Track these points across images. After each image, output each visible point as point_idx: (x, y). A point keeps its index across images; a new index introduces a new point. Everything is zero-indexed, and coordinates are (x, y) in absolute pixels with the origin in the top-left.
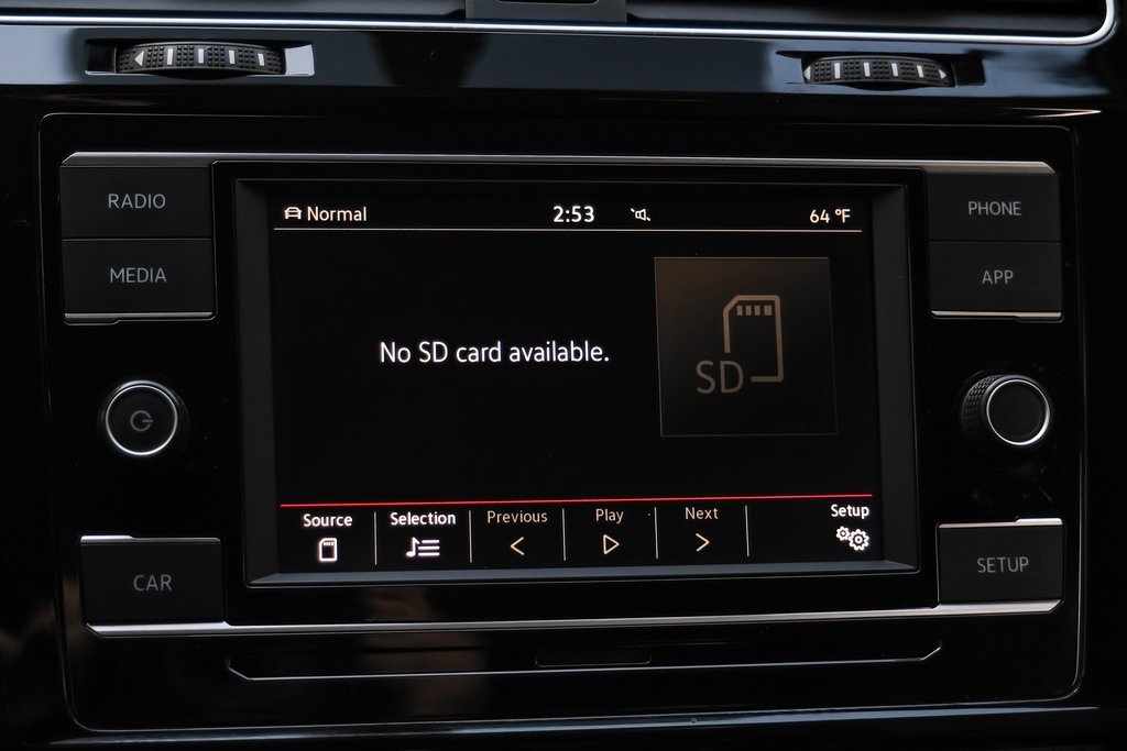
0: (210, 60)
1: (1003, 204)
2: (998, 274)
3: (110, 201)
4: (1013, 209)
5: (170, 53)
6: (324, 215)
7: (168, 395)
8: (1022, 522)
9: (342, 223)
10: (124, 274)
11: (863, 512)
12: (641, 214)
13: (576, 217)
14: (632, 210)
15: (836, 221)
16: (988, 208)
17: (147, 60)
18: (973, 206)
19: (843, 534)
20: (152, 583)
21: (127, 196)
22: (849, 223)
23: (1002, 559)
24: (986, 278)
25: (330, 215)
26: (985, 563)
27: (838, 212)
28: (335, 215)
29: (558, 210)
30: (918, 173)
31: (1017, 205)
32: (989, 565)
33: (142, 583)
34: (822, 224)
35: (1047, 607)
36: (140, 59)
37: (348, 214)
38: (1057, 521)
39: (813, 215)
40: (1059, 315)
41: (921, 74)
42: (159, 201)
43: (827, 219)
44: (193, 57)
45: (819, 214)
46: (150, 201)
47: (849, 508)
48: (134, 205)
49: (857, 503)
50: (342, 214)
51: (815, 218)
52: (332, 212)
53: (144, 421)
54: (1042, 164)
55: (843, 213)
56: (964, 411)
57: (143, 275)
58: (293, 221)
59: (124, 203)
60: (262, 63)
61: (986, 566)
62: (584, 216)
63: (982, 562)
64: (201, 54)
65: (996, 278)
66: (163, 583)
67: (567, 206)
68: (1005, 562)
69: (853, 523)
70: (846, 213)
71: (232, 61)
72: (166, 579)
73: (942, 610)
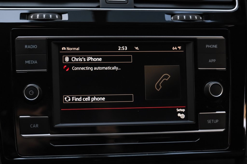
0: (46, 17)
1: (214, 45)
2: (212, 60)
3: (26, 47)
4: (216, 46)
5: (38, 16)
6: (70, 49)
7: (37, 87)
8: (217, 112)
9: (74, 51)
10: (28, 62)
11: (183, 110)
12: (137, 48)
13: (123, 49)
14: (135, 47)
15: (178, 49)
16: (210, 46)
17: (33, 17)
18: (207, 46)
19: (179, 115)
20: (34, 126)
21: (29, 46)
22: (181, 50)
23: (213, 120)
24: (210, 61)
26: (209, 121)
27: (179, 47)
29: (119, 48)
30: (195, 39)
31: (217, 46)
32: (210, 121)
33: (32, 126)
34: (175, 50)
35: (222, 130)
38: (224, 112)
40: (225, 69)
41: (196, 18)
42: (36, 47)
43: (176, 49)
44: (43, 16)
45: (174, 48)
46: (34, 47)
47: (181, 109)
48: (30, 47)
50: (74, 49)
51: (174, 49)
52: (72, 48)
53: (32, 93)
54: (222, 37)
55: (180, 48)
56: (205, 89)
57: (32, 62)
58: (64, 50)
59: (28, 47)
60: (57, 17)
61: (209, 122)
62: (125, 49)
63: (208, 121)
64: (44, 16)
65: (212, 61)
67: (121, 47)
68: (213, 121)
69: (181, 113)
70: (180, 47)
71: (51, 17)
72: (37, 125)
73: (200, 131)
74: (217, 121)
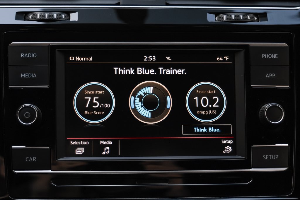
0: (49, 17)
1: (272, 55)
2: (271, 75)
3: (22, 55)
4: (275, 56)
5: (39, 15)
6: (80, 59)
7: (35, 108)
8: (277, 145)
9: (85, 61)
10: (25, 75)
11: (231, 142)
12: (169, 58)
13: (150, 59)
14: (166, 57)
15: (224, 60)
16: (268, 56)
17: (32, 17)
18: (264, 55)
20: (31, 159)
21: (26, 54)
22: (228, 61)
23: (270, 156)
24: (267, 76)
25: (82, 59)
26: (265, 157)
27: (225, 57)
28: (83, 59)
29: (145, 57)
30: (248, 46)
31: (276, 55)
32: (267, 157)
33: (28, 159)
34: (220, 61)
35: (284, 169)
36: (30, 17)
37: (87, 59)
38: (287, 145)
39: (218, 58)
40: (288, 86)
41: (249, 18)
42: (35, 55)
43: (222, 59)
45: (220, 58)
46: (32, 55)
47: (227, 141)
48: (28, 56)
49: (229, 139)
50: (85, 59)
51: (218, 59)
52: (83, 58)
53: (28, 115)
54: (284, 43)
55: (226, 58)
56: (260, 113)
57: (30, 75)
58: (72, 61)
59: (25, 56)
61: (266, 158)
62: (153, 59)
64: (47, 15)
65: (270, 76)
66: (34, 159)
67: (148, 56)
68: (271, 156)
70: (227, 58)
71: (55, 17)
72: (34, 158)
73: (253, 170)
74: (276, 157)
